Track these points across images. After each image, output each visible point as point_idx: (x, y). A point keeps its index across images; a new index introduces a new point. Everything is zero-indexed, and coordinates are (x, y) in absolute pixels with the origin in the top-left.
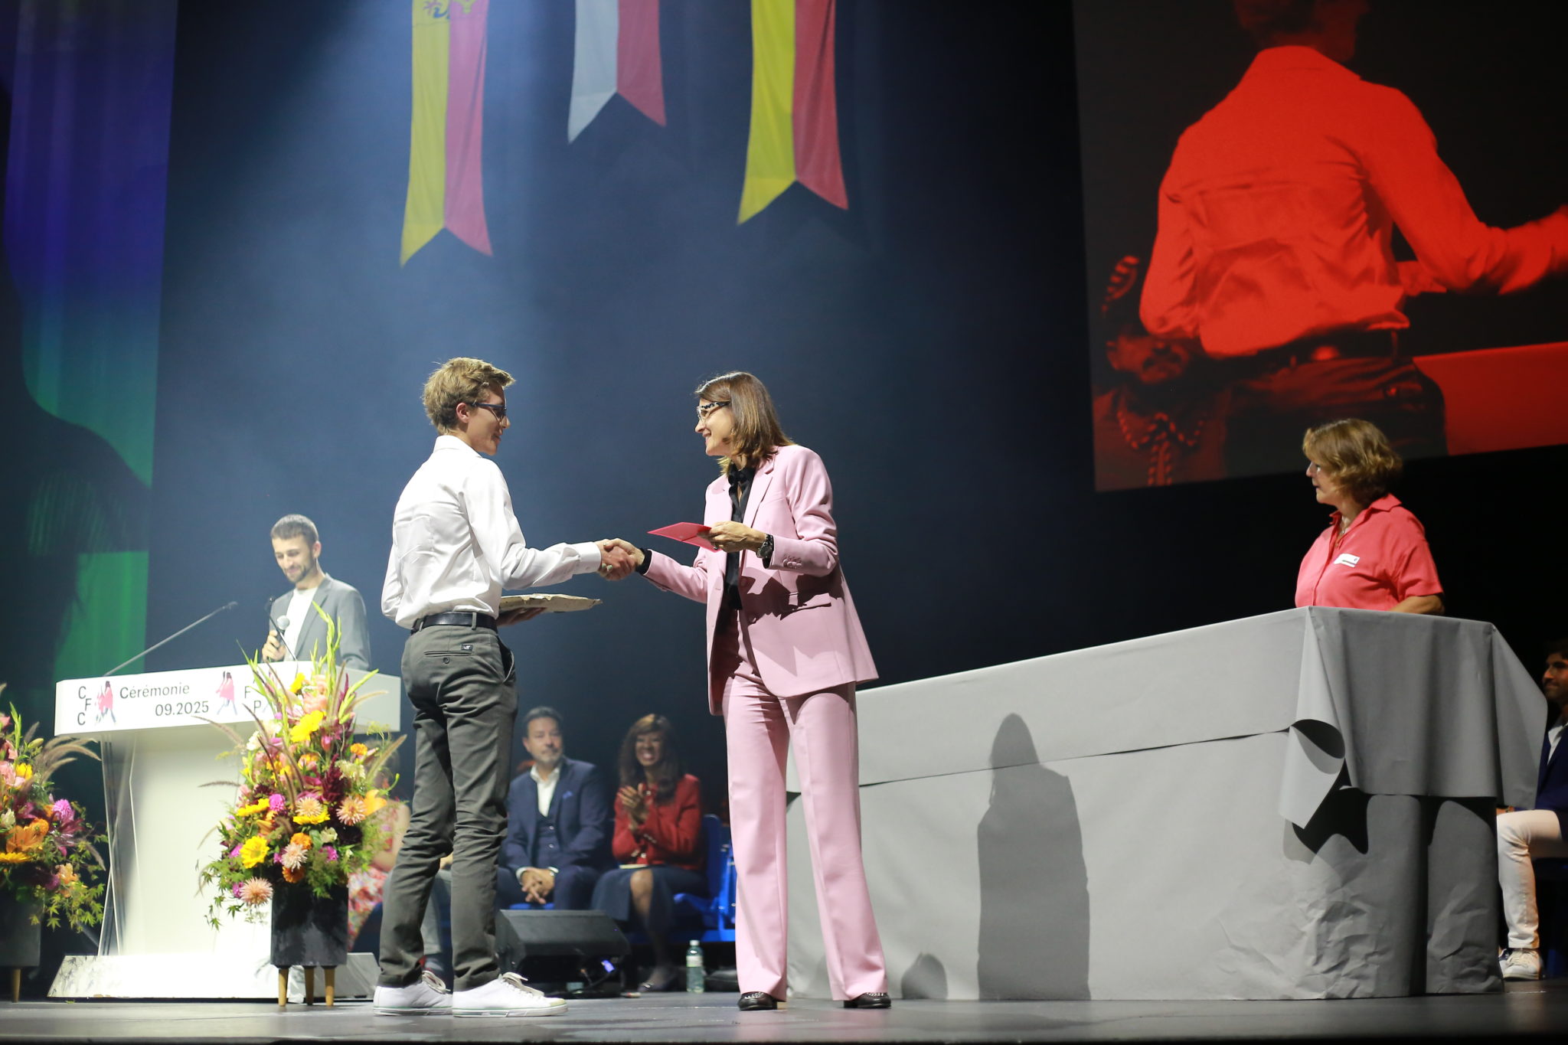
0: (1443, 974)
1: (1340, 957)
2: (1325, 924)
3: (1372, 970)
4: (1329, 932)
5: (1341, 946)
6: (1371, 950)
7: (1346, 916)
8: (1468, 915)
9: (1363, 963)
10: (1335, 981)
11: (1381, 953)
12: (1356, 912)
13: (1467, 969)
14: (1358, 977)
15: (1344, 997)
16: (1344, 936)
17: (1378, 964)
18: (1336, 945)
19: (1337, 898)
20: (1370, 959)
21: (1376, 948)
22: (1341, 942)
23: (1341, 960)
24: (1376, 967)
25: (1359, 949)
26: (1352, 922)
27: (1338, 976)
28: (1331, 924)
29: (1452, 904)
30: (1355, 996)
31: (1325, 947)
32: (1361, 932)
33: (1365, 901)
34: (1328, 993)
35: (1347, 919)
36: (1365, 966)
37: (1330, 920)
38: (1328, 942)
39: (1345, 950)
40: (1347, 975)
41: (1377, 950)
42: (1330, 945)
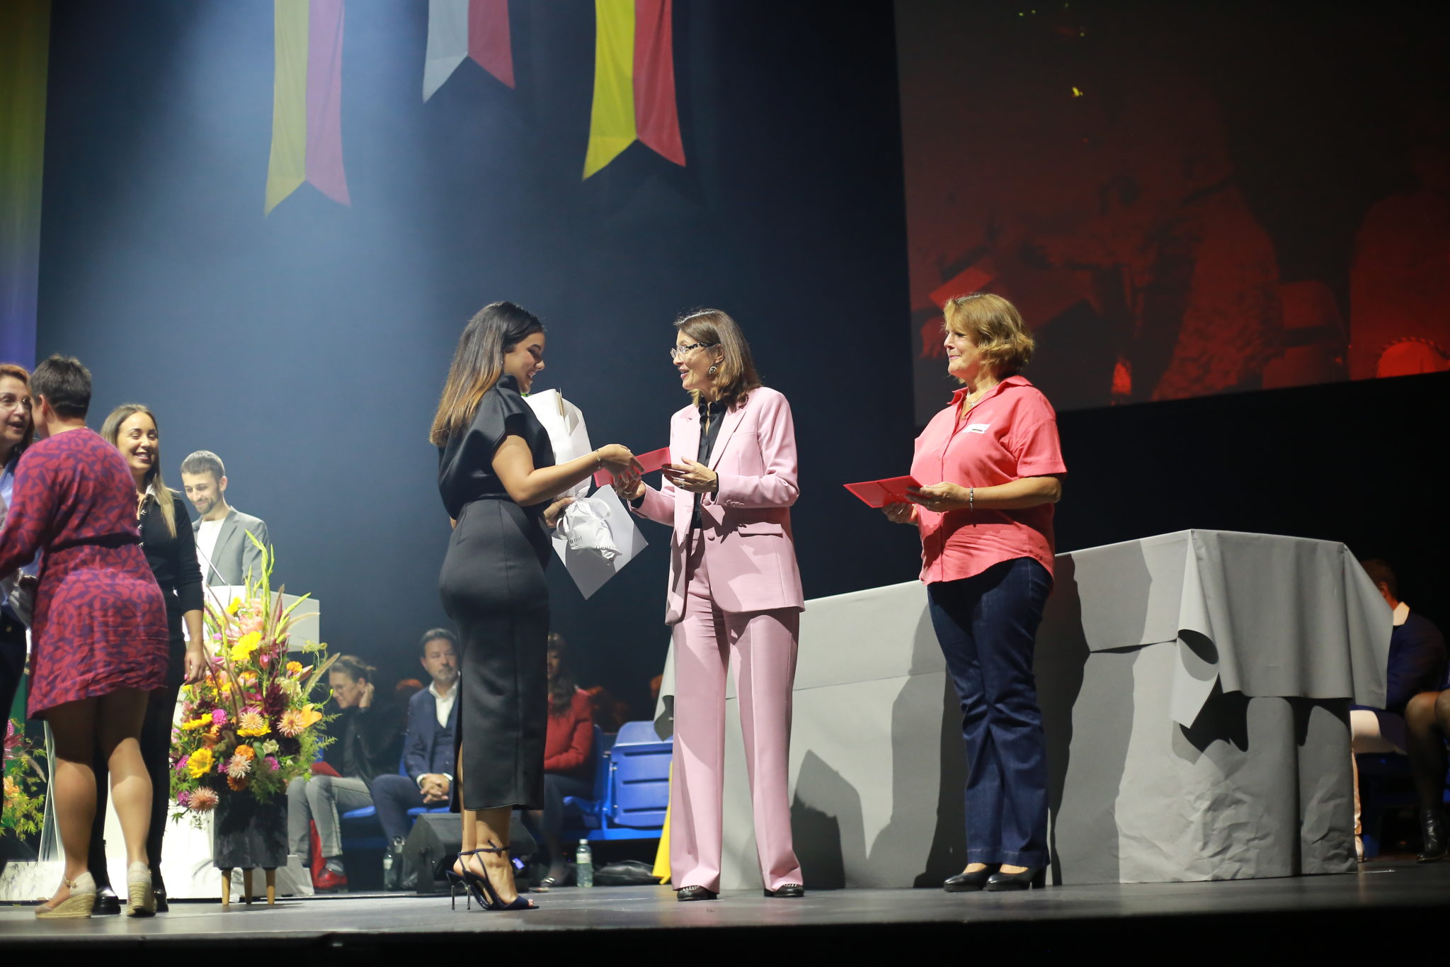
0: (1314, 857)
1: (1224, 843)
2: (1210, 813)
3: (1252, 854)
4: (1214, 820)
5: (1225, 833)
6: (1252, 836)
7: (1229, 806)
8: (1332, 804)
9: (1245, 847)
10: (1220, 864)
11: (1262, 838)
12: (1238, 802)
13: (1333, 852)
14: (1240, 861)
15: (1229, 878)
16: (1228, 824)
17: (1257, 848)
18: (1220, 832)
19: (1218, 791)
20: (1252, 843)
21: (1256, 833)
22: (1225, 829)
23: (1225, 845)
24: (1257, 851)
25: (1242, 835)
26: (1234, 811)
27: (1222, 861)
28: (1216, 813)
29: (1319, 795)
30: (1238, 877)
31: (1212, 835)
32: (1243, 820)
33: (1246, 792)
34: (1214, 876)
35: (1230, 809)
36: (1248, 850)
37: (1214, 810)
38: (1213, 830)
39: (1229, 836)
40: (1230, 859)
41: (1258, 836)
42: (1215, 833)
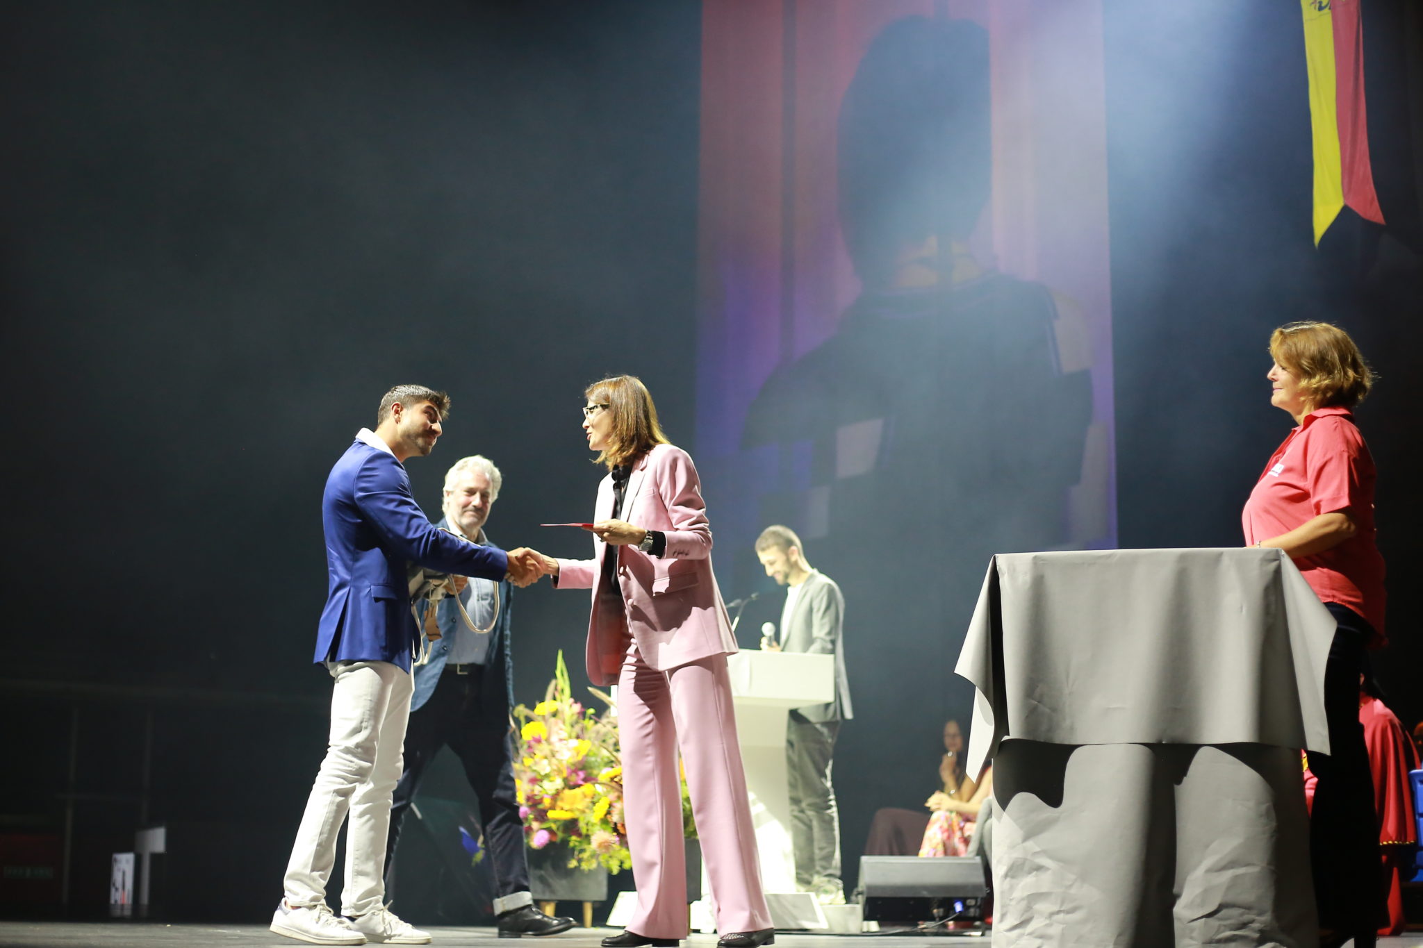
0: (1192, 938)
1: (1023, 915)
2: (1008, 879)
3: (1055, 930)
4: (1012, 888)
5: (1024, 903)
6: (1056, 908)
7: (1030, 873)
8: (1229, 874)
9: (1048, 922)
10: (1017, 940)
11: (1068, 912)
12: (1039, 868)
13: (1228, 933)
14: (1041, 937)
16: (1026, 893)
17: (1063, 924)
18: (1019, 902)
19: (1017, 854)
20: (1056, 917)
21: (1061, 907)
22: (1023, 899)
23: (1023, 919)
24: (1062, 926)
25: (1043, 907)
26: (1034, 879)
27: (1022, 935)
28: (1014, 881)
29: (1208, 863)
31: (1009, 905)
32: (1044, 890)
33: (1051, 857)
35: (1030, 876)
36: (1051, 925)
37: (1013, 877)
38: (1011, 900)
39: (1029, 908)
40: (1030, 934)
41: (1062, 909)
42: (1013, 903)
